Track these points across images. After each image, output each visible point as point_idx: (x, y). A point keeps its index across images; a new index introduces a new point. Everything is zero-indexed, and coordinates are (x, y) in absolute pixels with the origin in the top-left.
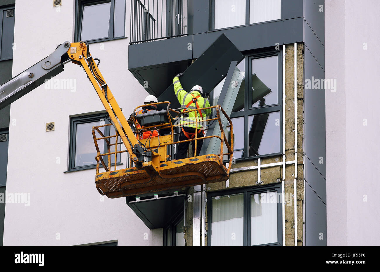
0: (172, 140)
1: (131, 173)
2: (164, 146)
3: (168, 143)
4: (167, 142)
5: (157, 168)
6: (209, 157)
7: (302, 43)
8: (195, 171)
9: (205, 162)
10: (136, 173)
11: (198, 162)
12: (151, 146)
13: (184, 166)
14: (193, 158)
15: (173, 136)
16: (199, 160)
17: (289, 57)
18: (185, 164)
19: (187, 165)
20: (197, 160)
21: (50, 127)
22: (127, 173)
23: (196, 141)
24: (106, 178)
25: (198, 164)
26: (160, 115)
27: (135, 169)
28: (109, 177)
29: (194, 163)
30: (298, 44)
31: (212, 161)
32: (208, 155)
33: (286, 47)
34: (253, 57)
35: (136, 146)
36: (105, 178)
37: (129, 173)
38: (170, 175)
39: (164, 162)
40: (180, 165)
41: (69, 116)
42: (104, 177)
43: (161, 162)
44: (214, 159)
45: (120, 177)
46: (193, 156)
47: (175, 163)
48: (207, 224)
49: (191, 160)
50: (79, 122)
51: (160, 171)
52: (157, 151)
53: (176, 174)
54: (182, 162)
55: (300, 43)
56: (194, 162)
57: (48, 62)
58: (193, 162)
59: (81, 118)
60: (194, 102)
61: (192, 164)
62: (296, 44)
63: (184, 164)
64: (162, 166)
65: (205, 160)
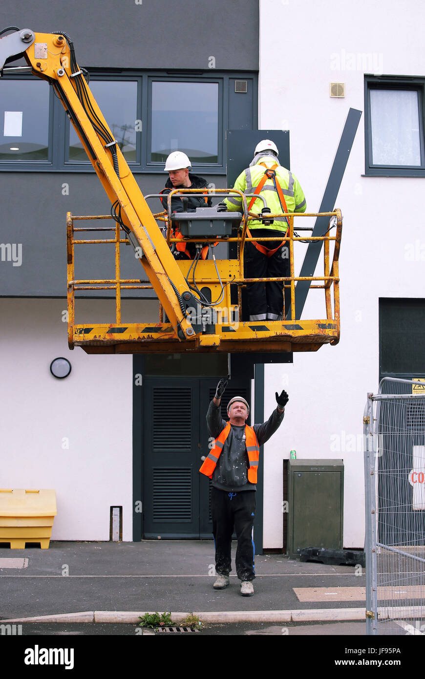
1: (155, 336)
3: (233, 279)
4: (230, 276)
6: (323, 326)
9: (316, 336)
10: (167, 337)
11: (301, 333)
13: (271, 337)
14: (290, 323)
16: (303, 329)
18: (274, 334)
19: (277, 336)
20: (297, 328)
22: (146, 335)
24: (101, 339)
25: (300, 337)
26: (225, 221)
27: (163, 329)
28: (108, 337)
29: (293, 336)
35: (188, 298)
36: (98, 338)
37: (150, 334)
40: (262, 335)
42: (95, 337)
44: (333, 332)
47: (252, 328)
49: (286, 327)
54: (266, 329)
56: (292, 331)
58: (290, 333)
60: (270, 178)
61: (289, 336)
63: (272, 334)
64: (224, 330)
65: (316, 331)
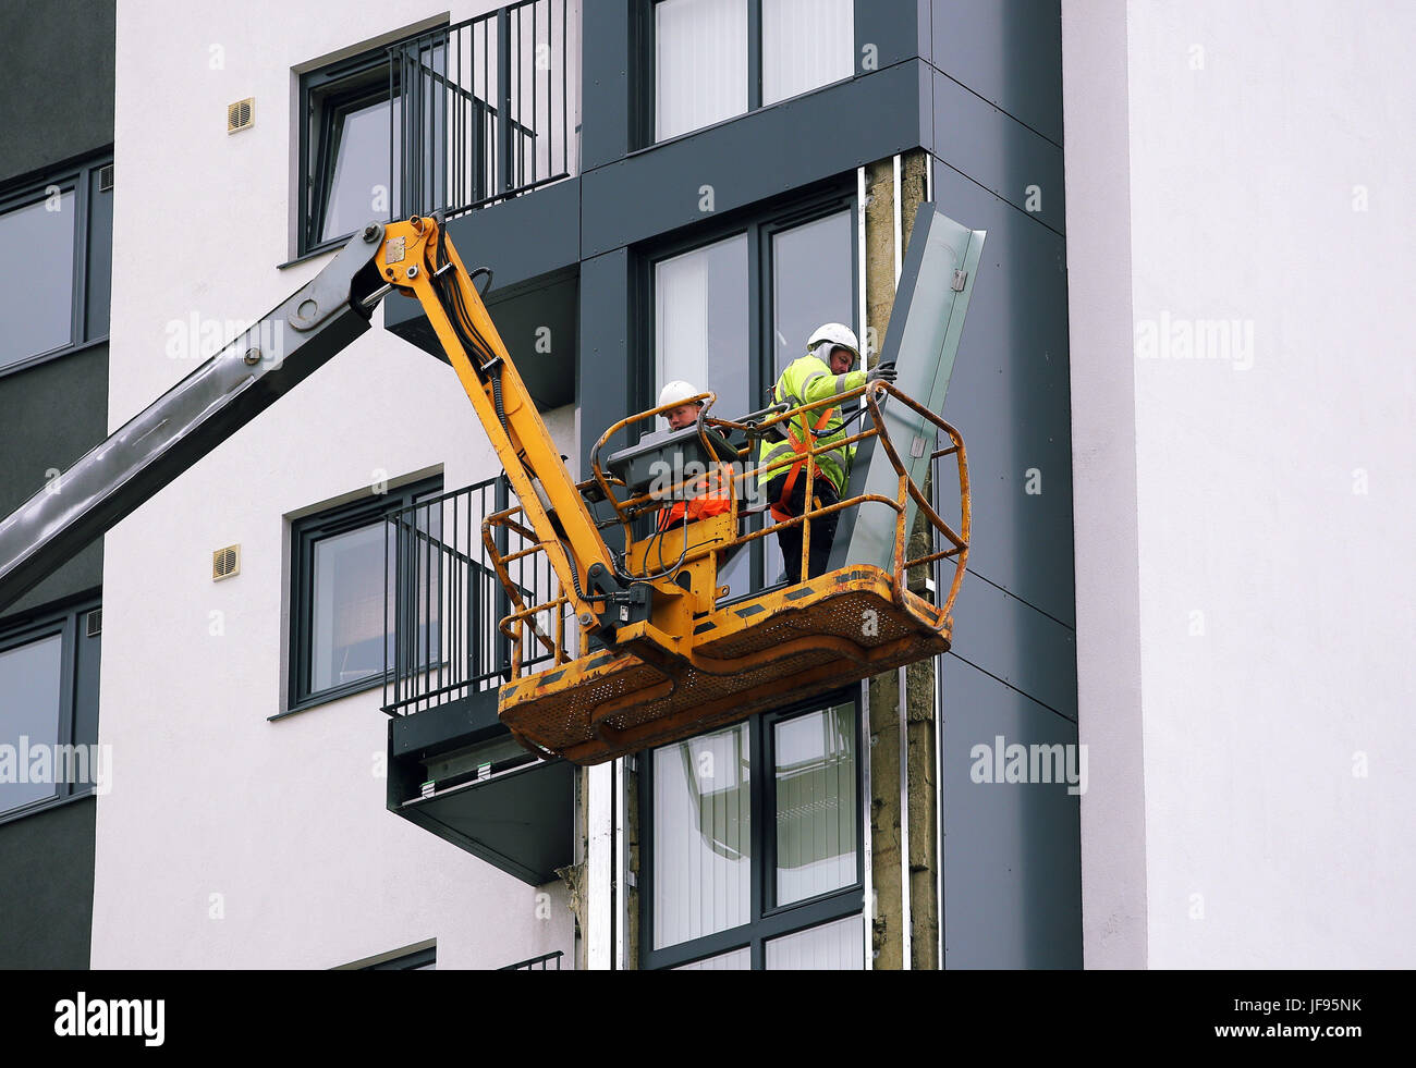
0: (733, 529)
1: (603, 670)
2: (706, 556)
3: (720, 545)
4: (716, 540)
5: (676, 640)
6: (844, 579)
7: (920, 151)
8: (813, 633)
9: (833, 598)
10: (620, 667)
11: (811, 599)
12: (666, 564)
13: (767, 620)
14: (797, 587)
15: (734, 517)
16: (813, 592)
17: (879, 211)
18: (771, 614)
19: (775, 616)
20: (807, 592)
21: (226, 564)
23: (806, 524)
24: (530, 699)
25: (810, 606)
26: (680, 445)
28: (537, 694)
29: (800, 607)
30: (905, 156)
31: (855, 589)
32: (843, 571)
33: (870, 172)
34: (773, 227)
35: (596, 573)
36: (525, 700)
37: (596, 669)
38: (737, 658)
39: (706, 613)
40: (754, 620)
41: (284, 515)
42: (521, 698)
43: (697, 616)
44: (861, 584)
45: (570, 690)
46: (797, 581)
47: (741, 613)
48: (636, 848)
49: (790, 597)
50: (319, 534)
51: (695, 651)
52: (684, 580)
53: (756, 651)
54: (759, 609)
55: (913, 153)
56: (798, 601)
57: (310, 301)
58: (795, 604)
59: (322, 518)
61: (793, 610)
62: (897, 160)
63: (768, 613)
64: (699, 630)
65: (833, 590)
